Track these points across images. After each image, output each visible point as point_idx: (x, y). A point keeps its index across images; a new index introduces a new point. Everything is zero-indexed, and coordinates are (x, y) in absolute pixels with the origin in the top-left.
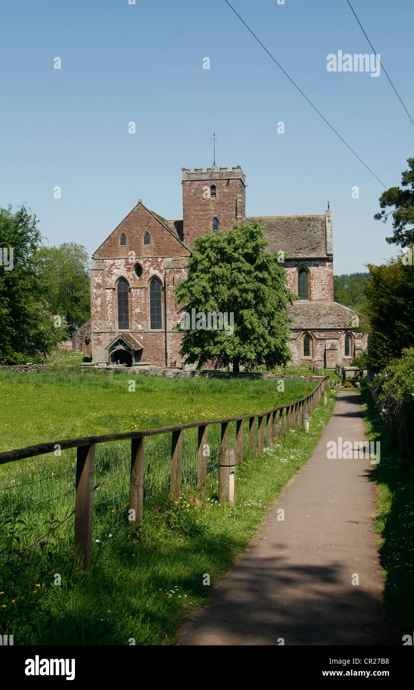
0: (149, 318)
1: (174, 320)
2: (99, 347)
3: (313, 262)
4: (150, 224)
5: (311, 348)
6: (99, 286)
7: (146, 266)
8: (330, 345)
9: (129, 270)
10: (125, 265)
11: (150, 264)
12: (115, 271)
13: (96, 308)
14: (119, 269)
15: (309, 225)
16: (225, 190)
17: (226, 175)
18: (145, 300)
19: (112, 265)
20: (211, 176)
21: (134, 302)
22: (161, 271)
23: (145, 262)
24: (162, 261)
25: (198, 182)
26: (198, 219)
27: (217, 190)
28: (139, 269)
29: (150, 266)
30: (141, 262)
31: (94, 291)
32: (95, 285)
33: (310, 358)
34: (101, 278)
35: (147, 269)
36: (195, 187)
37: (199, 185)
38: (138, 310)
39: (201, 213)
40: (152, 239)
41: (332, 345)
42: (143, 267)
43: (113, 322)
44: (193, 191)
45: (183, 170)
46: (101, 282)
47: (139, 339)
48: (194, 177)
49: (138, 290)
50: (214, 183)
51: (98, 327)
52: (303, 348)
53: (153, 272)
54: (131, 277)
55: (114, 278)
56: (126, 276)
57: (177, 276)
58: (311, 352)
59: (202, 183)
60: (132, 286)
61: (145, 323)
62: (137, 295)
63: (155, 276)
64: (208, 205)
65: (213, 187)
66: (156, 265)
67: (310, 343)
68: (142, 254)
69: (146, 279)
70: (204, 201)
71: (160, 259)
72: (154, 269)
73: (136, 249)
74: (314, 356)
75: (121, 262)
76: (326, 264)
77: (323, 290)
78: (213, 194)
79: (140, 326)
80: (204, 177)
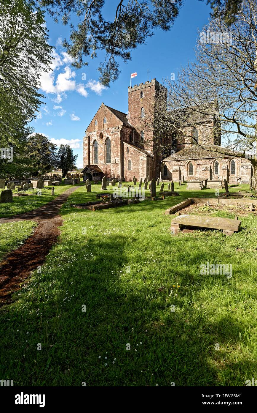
0: (106, 158)
1: (114, 158)
4: (106, 113)
5: (194, 170)
6: (86, 145)
8: (205, 168)
9: (98, 137)
12: (93, 137)
17: (148, 85)
19: (92, 135)
20: (141, 87)
21: (100, 151)
22: (110, 135)
23: (104, 131)
25: (135, 92)
26: (135, 109)
27: (144, 93)
28: (101, 136)
29: (106, 133)
30: (102, 132)
31: (84, 147)
34: (87, 141)
35: (105, 134)
36: (134, 94)
38: (101, 155)
39: (136, 106)
40: (107, 120)
42: (103, 134)
43: (92, 161)
44: (133, 97)
45: (129, 87)
48: (133, 89)
49: (101, 145)
50: (142, 90)
51: (86, 163)
52: (189, 170)
53: (107, 136)
54: (99, 139)
55: (92, 141)
56: (97, 139)
57: (116, 136)
58: (194, 172)
59: (137, 91)
60: (99, 143)
61: (104, 160)
62: (101, 147)
63: (108, 138)
64: (139, 102)
65: (142, 93)
66: (108, 132)
67: (194, 167)
68: (103, 128)
69: (104, 139)
70: (137, 100)
71: (110, 129)
72: (108, 134)
73: (101, 126)
74: (195, 174)
75: (95, 133)
76: (210, 124)
77: (208, 139)
78: (142, 97)
79: (101, 162)
80: (138, 88)
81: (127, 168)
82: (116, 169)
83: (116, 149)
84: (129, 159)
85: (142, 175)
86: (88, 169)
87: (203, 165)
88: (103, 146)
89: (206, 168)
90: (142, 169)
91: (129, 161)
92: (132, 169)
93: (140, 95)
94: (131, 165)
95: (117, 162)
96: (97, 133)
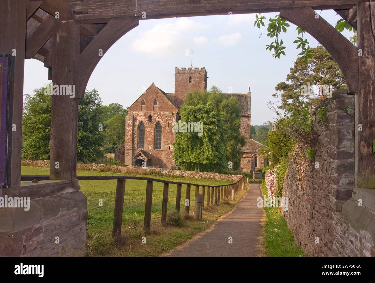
0: (155, 143)
1: (168, 145)
2: (128, 157)
4: (158, 95)
6: (130, 126)
9: (145, 118)
10: (144, 115)
11: (157, 115)
12: (138, 118)
13: (128, 137)
14: (141, 117)
15: (239, 99)
16: (197, 79)
17: (198, 72)
18: (153, 134)
19: (137, 115)
20: (189, 72)
21: (148, 135)
22: (162, 120)
23: (154, 114)
24: (163, 114)
26: (182, 93)
27: (192, 79)
28: (150, 118)
30: (152, 114)
31: (128, 128)
32: (128, 125)
34: (131, 121)
35: (155, 118)
36: (181, 77)
37: (183, 76)
38: (149, 139)
39: (184, 90)
40: (158, 102)
42: (153, 117)
43: (137, 145)
44: (180, 79)
45: (176, 68)
46: (131, 123)
47: (149, 154)
48: (181, 72)
49: (150, 129)
50: (191, 75)
51: (128, 147)
53: (158, 119)
54: (147, 122)
57: (170, 122)
59: (185, 75)
60: (147, 126)
61: (153, 146)
62: (149, 131)
63: (159, 122)
64: (188, 86)
65: (190, 78)
66: (160, 116)
68: (153, 110)
69: (154, 123)
70: (186, 84)
71: (162, 113)
72: (159, 118)
75: (141, 114)
76: (247, 119)
77: (245, 132)
78: (190, 82)
79: (150, 147)
80: (186, 72)
82: (169, 157)
83: (170, 135)
86: (140, 155)
87: (246, 159)
88: (152, 131)
89: (249, 161)
93: (188, 80)
95: (171, 150)
96: (145, 115)
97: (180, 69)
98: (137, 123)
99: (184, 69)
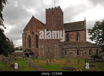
0: (35, 45)
3: (80, 31)
5: (79, 53)
7: (34, 32)
9: (31, 33)
12: (28, 34)
15: (80, 23)
16: (56, 13)
18: (34, 41)
21: (32, 41)
23: (34, 31)
27: (54, 13)
30: (33, 31)
33: (79, 55)
37: (49, 12)
38: (33, 43)
39: (50, 19)
40: (36, 25)
41: (85, 52)
43: (28, 47)
44: (48, 14)
45: (46, 9)
47: (33, 50)
49: (33, 38)
50: (53, 11)
52: (77, 53)
53: (36, 33)
54: (31, 35)
55: (28, 36)
56: (30, 35)
58: (79, 54)
59: (50, 12)
65: (53, 12)
67: (79, 51)
69: (35, 35)
70: (51, 16)
71: (38, 30)
73: (32, 28)
74: (80, 55)
75: (29, 31)
76: (84, 31)
77: (83, 38)
78: (53, 14)
79: (33, 47)
80: (51, 10)
81: (48, 51)
82: (41, 51)
84: (49, 46)
85: (56, 55)
86: (26, 51)
90: (56, 52)
91: (49, 47)
92: (50, 52)
93: (52, 14)
94: (50, 50)
95: (42, 48)
96: (30, 32)
97: (48, 9)
98: (27, 36)
99: (49, 9)
